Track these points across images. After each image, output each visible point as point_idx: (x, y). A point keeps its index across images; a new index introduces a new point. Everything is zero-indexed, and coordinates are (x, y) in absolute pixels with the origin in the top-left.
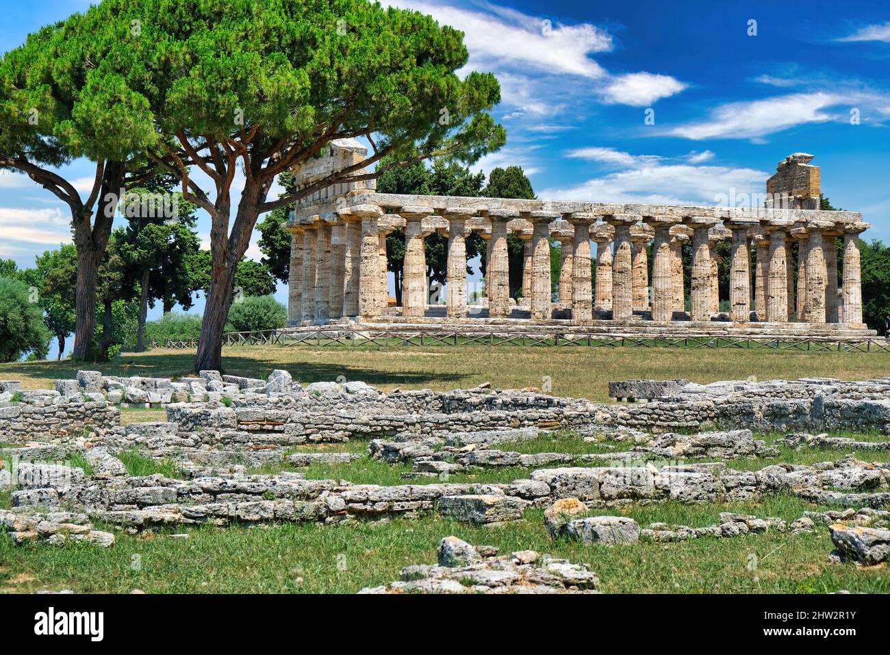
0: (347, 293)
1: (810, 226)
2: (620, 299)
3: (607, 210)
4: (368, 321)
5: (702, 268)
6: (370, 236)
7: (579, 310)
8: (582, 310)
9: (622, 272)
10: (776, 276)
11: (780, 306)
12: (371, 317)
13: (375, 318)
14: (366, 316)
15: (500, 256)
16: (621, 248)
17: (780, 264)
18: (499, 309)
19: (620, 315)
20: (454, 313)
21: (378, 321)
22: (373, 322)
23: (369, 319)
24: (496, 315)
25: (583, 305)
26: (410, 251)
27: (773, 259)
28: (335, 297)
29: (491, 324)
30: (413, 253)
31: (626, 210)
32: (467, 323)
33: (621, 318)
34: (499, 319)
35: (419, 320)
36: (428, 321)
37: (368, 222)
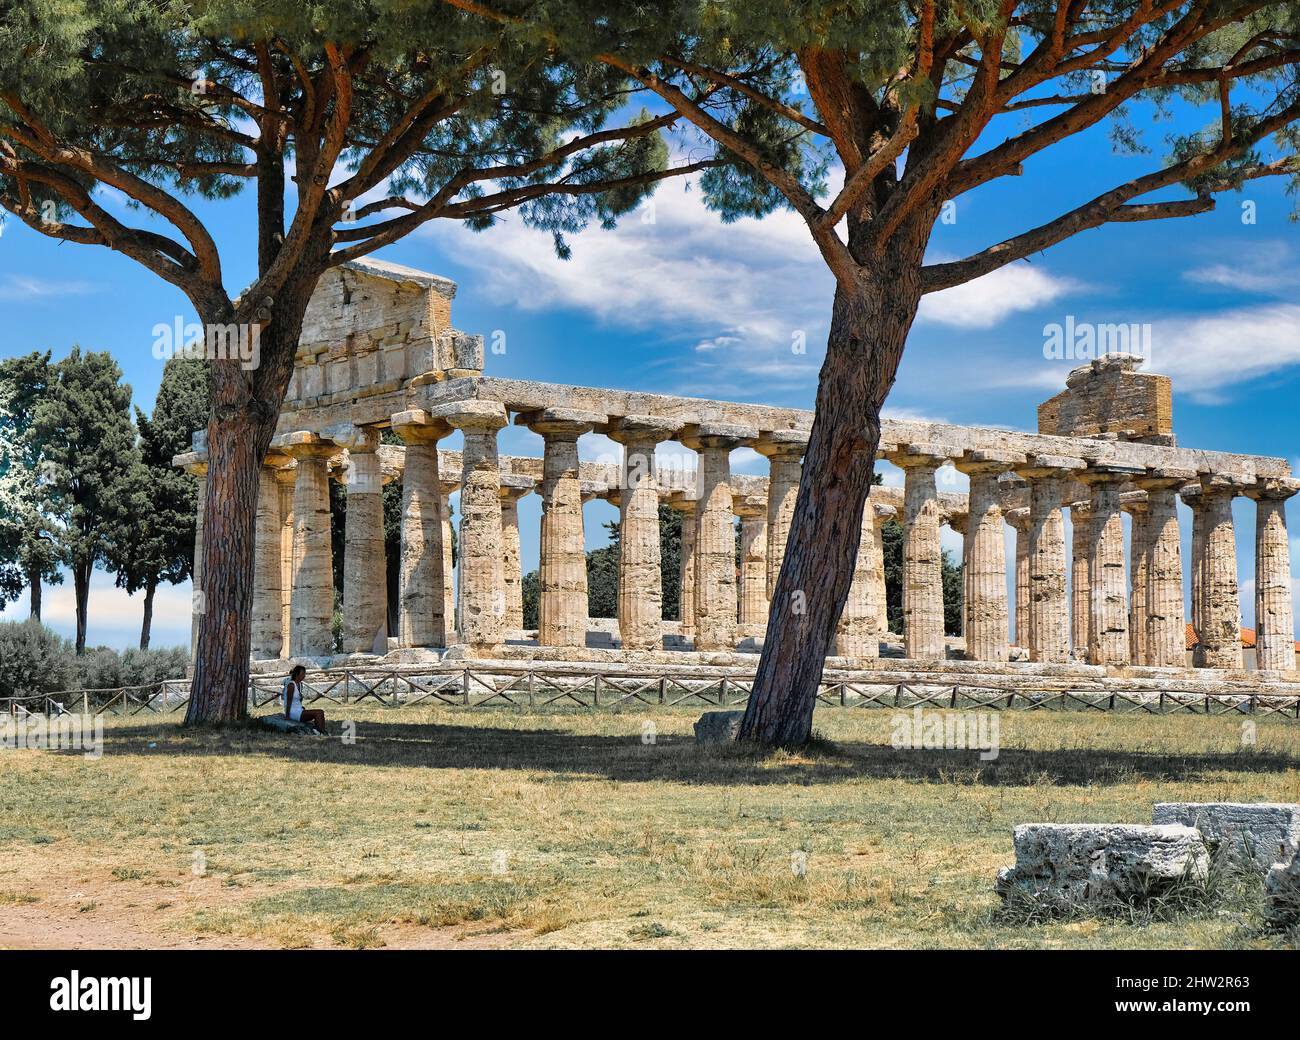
0: (411, 597)
1: (1215, 481)
2: (925, 617)
3: (902, 435)
4: (482, 656)
5: (1055, 557)
6: (485, 469)
7: (857, 638)
8: (865, 637)
9: (927, 561)
10: (1167, 576)
11: (1175, 635)
12: (491, 646)
13: (498, 649)
14: (480, 644)
15: (721, 520)
16: (925, 512)
17: (1172, 553)
18: (723, 634)
19: (926, 649)
20: (642, 640)
21: (505, 656)
22: (495, 656)
23: (484, 650)
24: (715, 646)
25: (865, 627)
26: (560, 505)
27: (1160, 543)
28: (362, 607)
29: (711, 664)
30: (567, 509)
31: (931, 435)
32: (668, 661)
33: (929, 655)
34: (724, 655)
35: (581, 654)
36: (598, 657)
37: (481, 438)
